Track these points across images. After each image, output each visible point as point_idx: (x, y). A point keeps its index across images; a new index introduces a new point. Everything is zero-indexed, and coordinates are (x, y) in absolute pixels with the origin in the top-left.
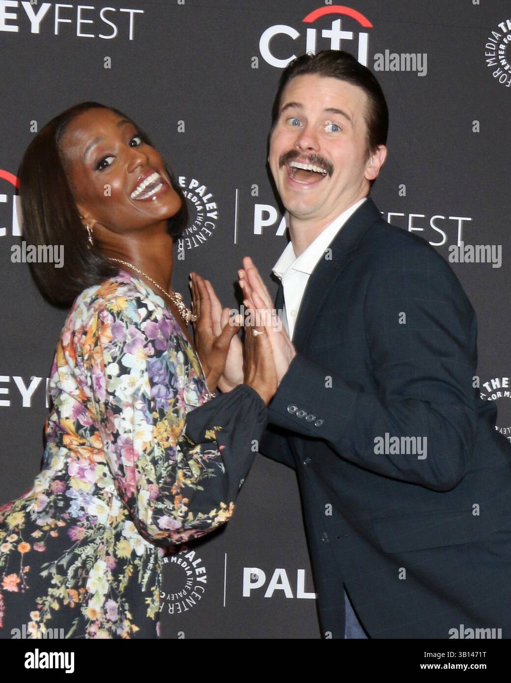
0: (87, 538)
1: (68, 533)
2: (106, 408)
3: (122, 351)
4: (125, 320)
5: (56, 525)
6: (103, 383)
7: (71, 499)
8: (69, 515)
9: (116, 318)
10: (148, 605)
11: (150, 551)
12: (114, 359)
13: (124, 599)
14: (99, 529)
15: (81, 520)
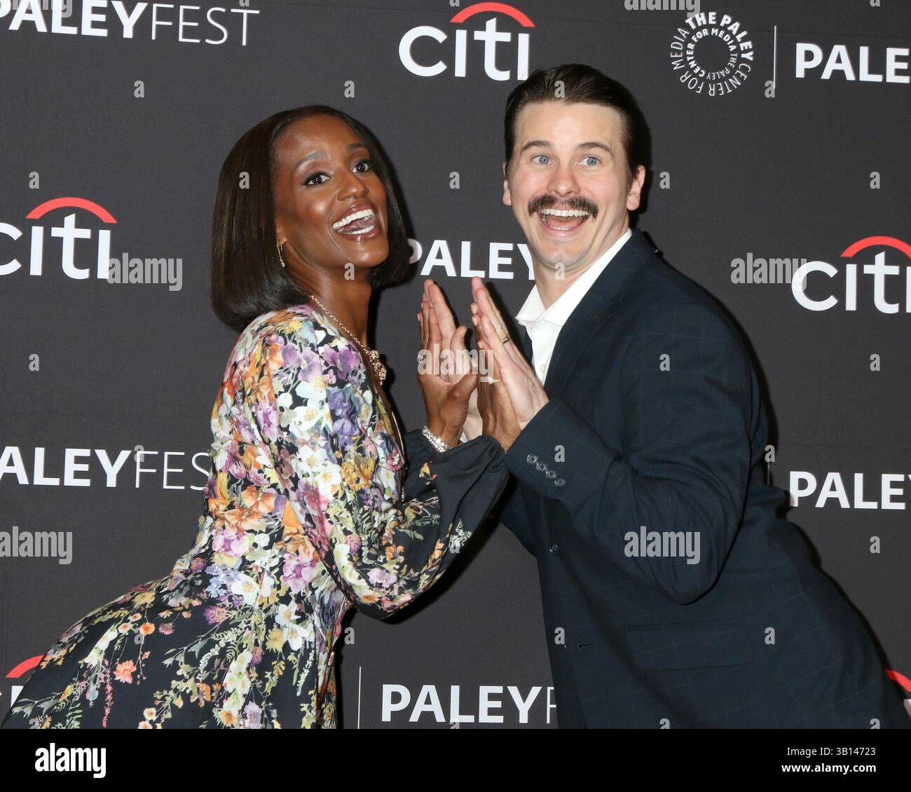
0: (228, 620)
1: (204, 614)
2: (280, 448)
3: (296, 379)
4: (298, 341)
5: (190, 605)
6: (273, 418)
7: (212, 576)
8: (208, 595)
9: (288, 339)
10: (304, 713)
11: (310, 646)
12: (287, 388)
13: (270, 704)
14: (245, 610)
15: (222, 600)
